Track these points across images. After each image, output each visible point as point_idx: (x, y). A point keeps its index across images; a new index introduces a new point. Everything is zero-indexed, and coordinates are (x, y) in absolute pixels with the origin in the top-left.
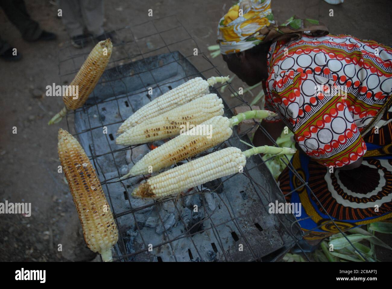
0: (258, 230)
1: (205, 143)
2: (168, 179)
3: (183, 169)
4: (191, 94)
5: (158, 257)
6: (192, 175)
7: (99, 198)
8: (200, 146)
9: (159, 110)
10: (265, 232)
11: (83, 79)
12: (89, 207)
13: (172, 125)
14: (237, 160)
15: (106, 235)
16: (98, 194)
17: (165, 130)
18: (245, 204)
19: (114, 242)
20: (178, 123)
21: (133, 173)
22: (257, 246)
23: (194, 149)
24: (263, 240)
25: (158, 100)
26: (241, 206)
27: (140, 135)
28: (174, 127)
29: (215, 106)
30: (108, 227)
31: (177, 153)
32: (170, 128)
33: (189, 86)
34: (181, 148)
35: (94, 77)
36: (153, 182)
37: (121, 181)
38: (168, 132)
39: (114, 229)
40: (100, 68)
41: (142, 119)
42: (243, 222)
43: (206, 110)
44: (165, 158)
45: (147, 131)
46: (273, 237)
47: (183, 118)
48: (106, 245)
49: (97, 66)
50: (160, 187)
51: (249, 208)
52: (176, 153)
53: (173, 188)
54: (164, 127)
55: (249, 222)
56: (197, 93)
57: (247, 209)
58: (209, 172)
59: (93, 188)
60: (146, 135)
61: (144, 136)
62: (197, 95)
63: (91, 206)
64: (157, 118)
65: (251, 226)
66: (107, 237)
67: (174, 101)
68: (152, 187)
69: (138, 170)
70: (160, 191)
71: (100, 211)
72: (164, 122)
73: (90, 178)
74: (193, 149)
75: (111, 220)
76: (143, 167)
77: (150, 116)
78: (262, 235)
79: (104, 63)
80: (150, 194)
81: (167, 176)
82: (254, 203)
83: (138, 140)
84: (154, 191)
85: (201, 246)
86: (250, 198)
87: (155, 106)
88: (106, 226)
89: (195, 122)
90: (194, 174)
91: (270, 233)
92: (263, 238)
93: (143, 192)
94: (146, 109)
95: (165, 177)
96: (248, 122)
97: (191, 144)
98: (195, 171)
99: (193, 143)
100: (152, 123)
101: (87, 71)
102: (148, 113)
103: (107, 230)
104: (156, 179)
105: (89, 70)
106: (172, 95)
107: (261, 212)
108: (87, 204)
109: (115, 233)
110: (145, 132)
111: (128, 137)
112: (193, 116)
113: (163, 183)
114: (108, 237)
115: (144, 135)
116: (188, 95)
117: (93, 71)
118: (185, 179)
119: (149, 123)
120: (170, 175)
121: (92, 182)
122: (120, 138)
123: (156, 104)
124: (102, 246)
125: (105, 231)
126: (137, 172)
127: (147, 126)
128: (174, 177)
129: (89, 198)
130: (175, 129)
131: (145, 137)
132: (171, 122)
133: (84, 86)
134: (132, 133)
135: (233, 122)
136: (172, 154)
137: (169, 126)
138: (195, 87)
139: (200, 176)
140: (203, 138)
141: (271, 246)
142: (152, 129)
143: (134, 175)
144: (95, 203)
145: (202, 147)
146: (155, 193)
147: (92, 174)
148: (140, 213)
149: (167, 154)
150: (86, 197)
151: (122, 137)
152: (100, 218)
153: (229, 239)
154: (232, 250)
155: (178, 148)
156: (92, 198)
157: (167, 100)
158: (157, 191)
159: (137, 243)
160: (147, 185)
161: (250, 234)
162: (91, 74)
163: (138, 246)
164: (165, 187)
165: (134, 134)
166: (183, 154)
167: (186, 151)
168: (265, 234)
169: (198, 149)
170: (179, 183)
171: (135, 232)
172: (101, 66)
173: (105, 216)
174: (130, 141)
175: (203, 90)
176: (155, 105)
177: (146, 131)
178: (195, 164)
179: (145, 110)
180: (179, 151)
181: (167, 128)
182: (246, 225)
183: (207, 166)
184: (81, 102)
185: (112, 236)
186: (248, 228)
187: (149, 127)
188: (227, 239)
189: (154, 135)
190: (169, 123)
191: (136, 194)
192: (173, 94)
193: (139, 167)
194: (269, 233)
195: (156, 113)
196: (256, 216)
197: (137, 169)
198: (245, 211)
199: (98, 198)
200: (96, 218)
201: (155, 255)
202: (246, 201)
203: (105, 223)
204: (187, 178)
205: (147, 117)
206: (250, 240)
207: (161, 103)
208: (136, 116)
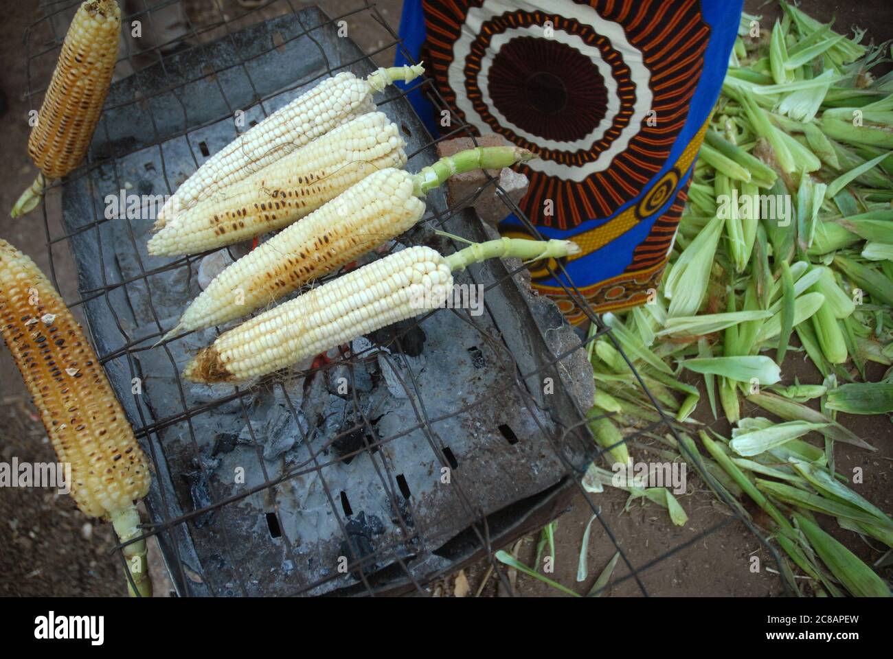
0: (506, 442)
1: (353, 240)
2: (258, 337)
3: (293, 310)
4: (325, 116)
5: (268, 515)
6: (313, 324)
7: (90, 393)
8: (339, 247)
9: (247, 164)
10: (523, 447)
11: (62, 101)
12: (66, 417)
13: (274, 201)
14: (426, 279)
15: (112, 479)
16: (85, 385)
17: (259, 214)
18: (479, 379)
19: (136, 493)
20: (290, 194)
21: (188, 323)
22: (501, 479)
23: (327, 257)
24: (516, 465)
25: (245, 140)
26: (467, 384)
27: (200, 230)
28: (281, 205)
29: (378, 143)
30: (116, 459)
31: (286, 268)
32: (270, 206)
33: (317, 98)
34: (293, 257)
35: (87, 95)
36: (225, 345)
37: (165, 343)
38: (267, 218)
39: (132, 463)
40: (96, 69)
41: (208, 189)
42: (470, 423)
43: (356, 156)
44: (256, 284)
45: (217, 219)
46: (543, 456)
47: (300, 181)
48: (117, 502)
49: (89, 66)
50: (241, 356)
51: (488, 387)
52: (284, 268)
53: (271, 357)
54: (256, 205)
55: (485, 421)
56: (339, 113)
57: (481, 390)
58: (357, 312)
59: (71, 372)
60: (216, 228)
61: (211, 232)
62: (342, 119)
63: (71, 415)
64: (240, 184)
65: (489, 432)
66: (115, 484)
67: (284, 139)
68: (223, 357)
69: (198, 316)
70: (242, 365)
71: (93, 425)
72: (254, 194)
73: (63, 348)
74: (324, 257)
75: (125, 443)
76: (208, 308)
77: (226, 180)
78: (515, 452)
79: (103, 56)
80: (223, 373)
81: (257, 330)
82: (500, 374)
83: (198, 243)
84: (229, 367)
85: (370, 484)
86: (492, 362)
87: (238, 154)
88: (112, 458)
89: (331, 186)
90: (319, 321)
91: (536, 448)
92: (518, 459)
93: (206, 369)
94: (216, 164)
95: (252, 333)
96: (470, 179)
97: (319, 244)
98: (323, 313)
99: (323, 241)
100: (229, 198)
101: (66, 80)
102: (222, 174)
103: (114, 467)
104: (233, 336)
105: (71, 77)
106: (276, 122)
107: (516, 396)
108: (59, 410)
109: (138, 472)
110: (212, 222)
111: (174, 238)
112: (324, 174)
113: (246, 347)
114: (120, 482)
115: (211, 230)
116: (318, 119)
117: (83, 80)
118: (298, 333)
119: (220, 199)
120: (262, 325)
121: (70, 358)
122: (156, 240)
123: (241, 149)
124: (106, 504)
125: (109, 471)
126: (196, 320)
127: (217, 207)
128: (273, 331)
129: (65, 396)
130: (285, 209)
131: (214, 234)
132: (272, 192)
133: (67, 117)
134: (183, 227)
135: (423, 183)
136: (273, 273)
137: (268, 201)
138: (333, 99)
139: (335, 324)
140: (346, 228)
141: (535, 479)
142: (227, 214)
143: (189, 328)
144: (78, 406)
145: (346, 249)
146: (232, 372)
147: (70, 338)
148: (227, 414)
149: (263, 273)
150: (56, 394)
151: (161, 238)
152: (97, 440)
153: (434, 465)
154: (441, 491)
155: (288, 257)
156: (71, 395)
157: (267, 137)
158: (235, 365)
159: (221, 484)
160: (213, 352)
161: (486, 452)
162: (78, 87)
163: (222, 491)
164: (252, 354)
165: (187, 228)
166: (301, 271)
167: (307, 263)
168: (523, 451)
169: (336, 255)
170: (285, 345)
171: (213, 460)
172: (99, 65)
173: (107, 435)
174: (180, 245)
175: (354, 105)
176: (237, 152)
177: (213, 219)
178: (323, 296)
179: (214, 167)
180: (288, 264)
181: (264, 208)
182: (477, 430)
183: (351, 299)
184: (73, 157)
185: (129, 480)
186: (481, 437)
187: (221, 208)
188: (431, 466)
189: (235, 227)
190: (267, 196)
191: (192, 375)
192: (281, 120)
193: (199, 308)
194: (531, 448)
195: (241, 171)
196: (503, 406)
197: (196, 313)
198: (478, 396)
199: (86, 395)
200: (85, 440)
201: (260, 510)
202: (481, 370)
203: (110, 451)
204: (305, 330)
205: (220, 184)
206: (485, 467)
207: (250, 146)
208: (192, 184)
